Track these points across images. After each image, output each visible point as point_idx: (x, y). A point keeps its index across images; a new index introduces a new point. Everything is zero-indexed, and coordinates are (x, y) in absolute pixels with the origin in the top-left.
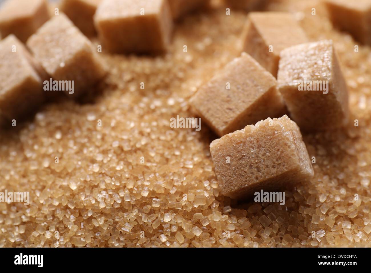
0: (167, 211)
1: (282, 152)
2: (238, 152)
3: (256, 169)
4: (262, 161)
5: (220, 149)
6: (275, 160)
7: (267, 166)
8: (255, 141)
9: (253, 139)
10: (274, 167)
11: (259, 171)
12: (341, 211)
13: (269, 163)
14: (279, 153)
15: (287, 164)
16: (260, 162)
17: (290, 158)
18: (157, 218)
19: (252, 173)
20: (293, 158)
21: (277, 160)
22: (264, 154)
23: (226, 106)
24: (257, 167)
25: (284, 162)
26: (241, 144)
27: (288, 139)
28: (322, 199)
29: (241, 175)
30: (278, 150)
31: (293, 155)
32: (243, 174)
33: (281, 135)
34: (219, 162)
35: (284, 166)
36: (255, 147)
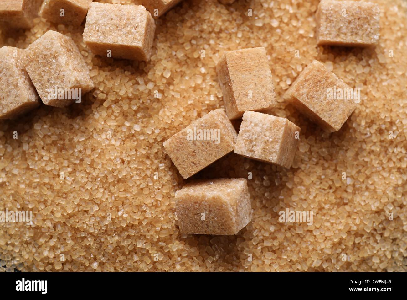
0: (139, 238)
1: (226, 221)
2: (195, 209)
3: (206, 226)
4: (211, 222)
5: (182, 202)
6: (220, 225)
7: (214, 227)
8: (208, 206)
9: (206, 204)
10: (218, 229)
11: (208, 228)
12: (267, 244)
13: (216, 225)
14: (223, 221)
15: (228, 230)
16: (209, 222)
17: (231, 227)
18: (132, 242)
19: (203, 227)
20: (233, 228)
21: (222, 225)
22: (213, 218)
23: (192, 159)
24: (207, 225)
25: (226, 228)
26: (197, 205)
27: (231, 214)
28: (255, 234)
29: (195, 226)
30: (223, 219)
31: (233, 226)
32: (196, 225)
33: (227, 209)
34: (180, 211)
35: (226, 231)
36: (207, 210)
